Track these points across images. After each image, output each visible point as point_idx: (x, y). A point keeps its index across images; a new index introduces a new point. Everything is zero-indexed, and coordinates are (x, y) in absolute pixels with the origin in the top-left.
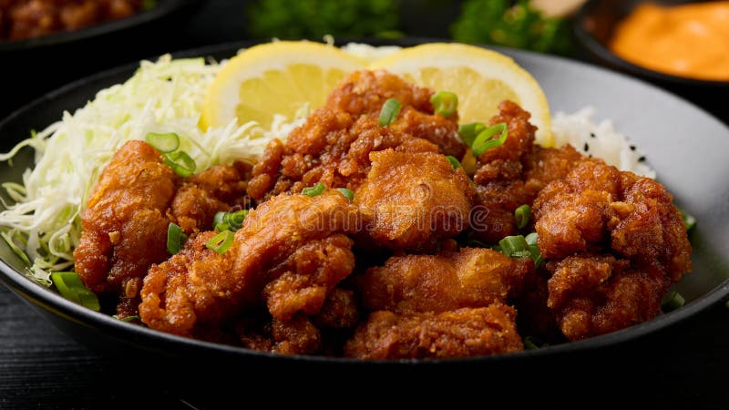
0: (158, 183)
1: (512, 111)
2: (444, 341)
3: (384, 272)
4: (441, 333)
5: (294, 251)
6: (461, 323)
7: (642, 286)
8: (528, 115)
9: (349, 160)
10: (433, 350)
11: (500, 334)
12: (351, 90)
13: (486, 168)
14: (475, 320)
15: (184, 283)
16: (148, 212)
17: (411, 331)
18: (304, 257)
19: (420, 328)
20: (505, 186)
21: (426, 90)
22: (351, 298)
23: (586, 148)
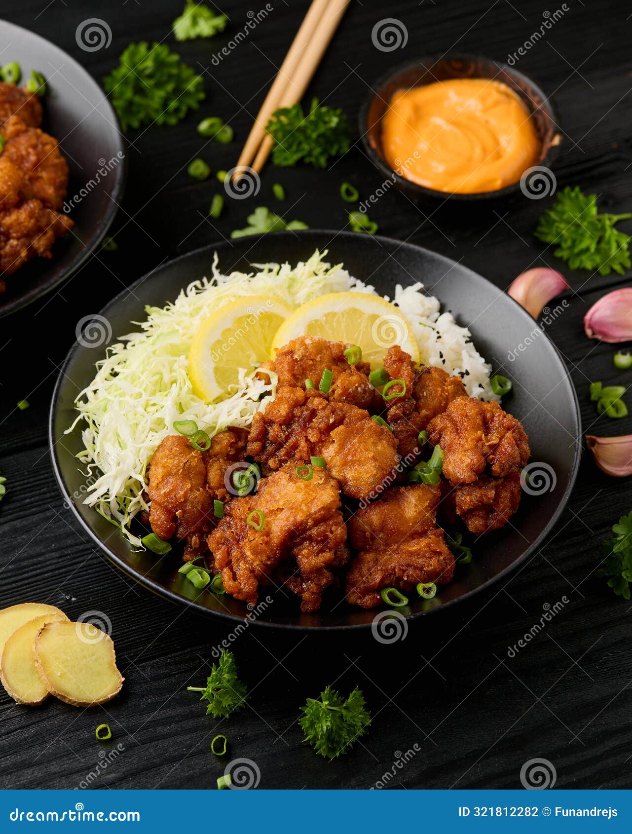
0: (197, 469)
2: (411, 572)
4: (408, 565)
5: (310, 529)
6: (417, 554)
8: (409, 356)
9: (312, 429)
10: (405, 579)
11: (442, 558)
12: (292, 356)
13: (393, 410)
14: (426, 552)
15: (243, 556)
16: (197, 493)
17: (390, 567)
18: (318, 535)
19: (394, 562)
20: (408, 420)
21: (339, 346)
23: (441, 355)
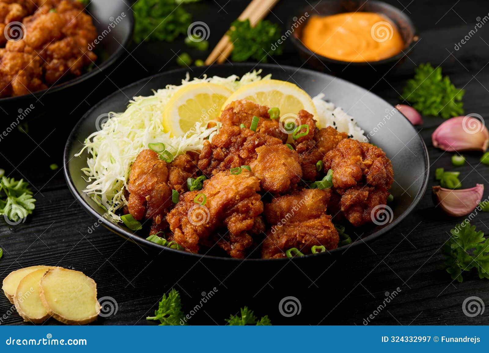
0: (162, 170)
1: (305, 116)
2: (307, 237)
3: (273, 205)
4: (306, 234)
5: (237, 203)
6: (312, 227)
7: (380, 197)
8: (312, 116)
9: (243, 150)
10: (304, 242)
11: (330, 231)
12: (232, 111)
13: (300, 145)
14: (319, 226)
16: (161, 185)
17: (293, 234)
18: (243, 207)
19: (296, 231)
20: (310, 152)
21: (265, 107)
22: (261, 219)
23: (334, 124)
